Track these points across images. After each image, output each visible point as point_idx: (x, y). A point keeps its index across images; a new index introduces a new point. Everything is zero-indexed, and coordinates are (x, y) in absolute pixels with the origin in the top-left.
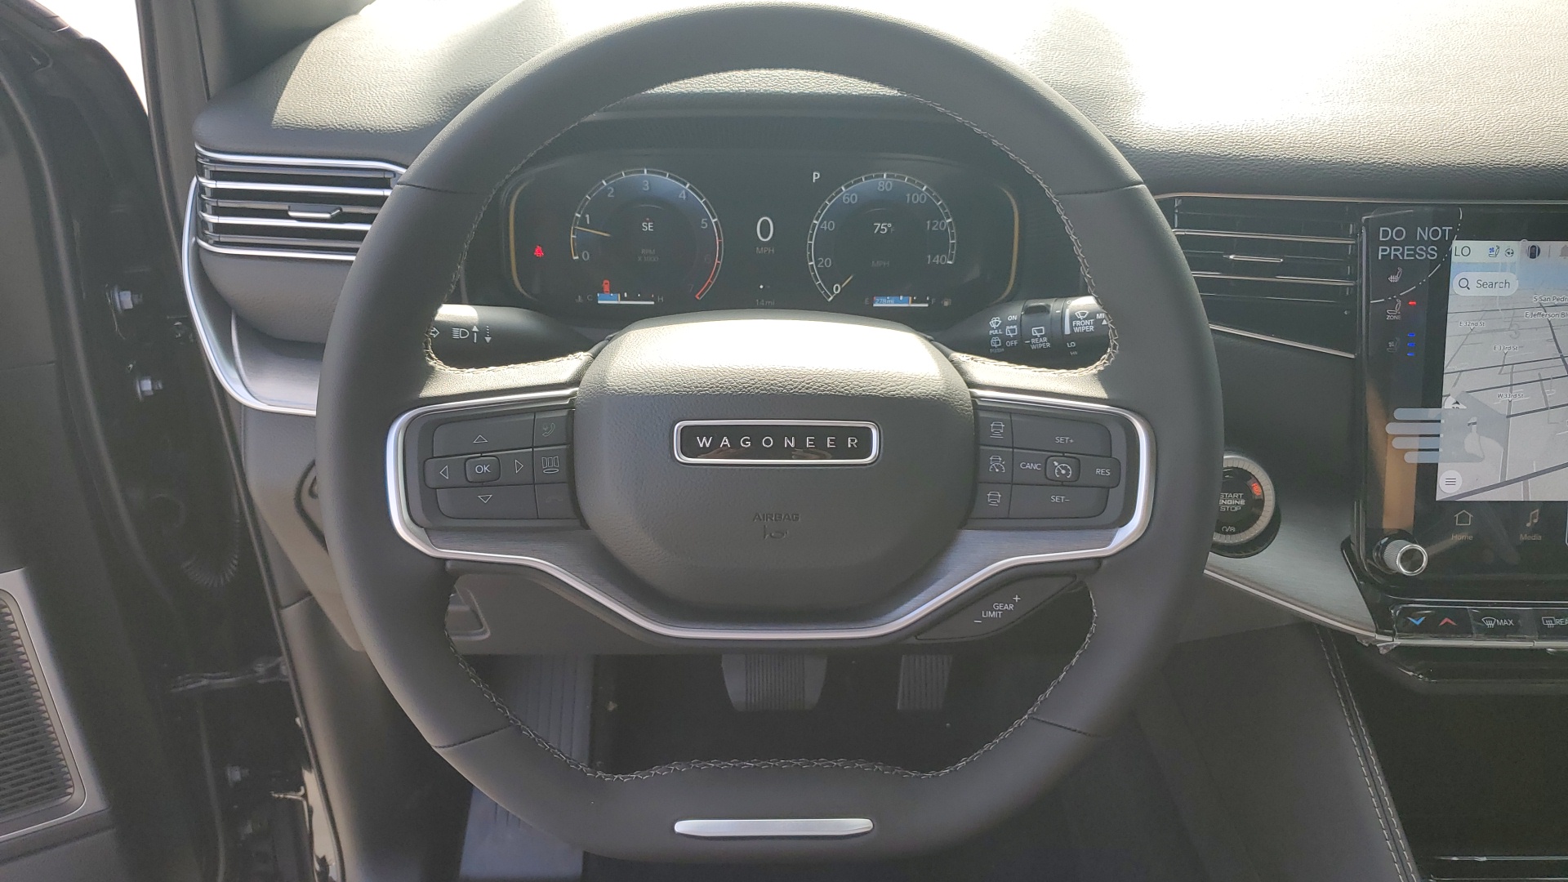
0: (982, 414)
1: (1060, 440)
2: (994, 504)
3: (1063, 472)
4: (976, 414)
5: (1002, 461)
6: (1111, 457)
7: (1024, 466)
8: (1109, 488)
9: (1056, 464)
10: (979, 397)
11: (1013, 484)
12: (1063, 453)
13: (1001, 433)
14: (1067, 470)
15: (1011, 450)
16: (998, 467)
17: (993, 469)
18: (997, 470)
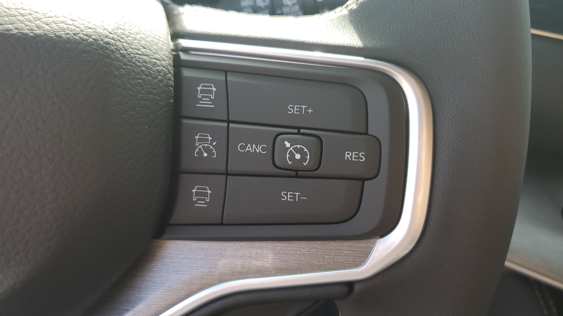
0: (187, 73)
1: (293, 109)
2: (201, 204)
3: (298, 156)
4: (177, 75)
5: (212, 141)
6: (366, 133)
7: (243, 148)
8: (363, 180)
9: (288, 145)
10: (186, 50)
11: (227, 174)
12: (299, 128)
13: (211, 100)
14: (304, 155)
15: (225, 124)
16: (207, 150)
17: (200, 153)
18: (205, 155)
